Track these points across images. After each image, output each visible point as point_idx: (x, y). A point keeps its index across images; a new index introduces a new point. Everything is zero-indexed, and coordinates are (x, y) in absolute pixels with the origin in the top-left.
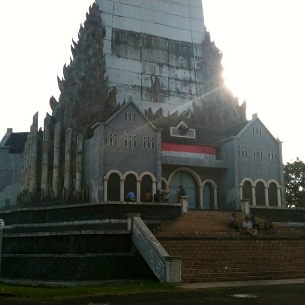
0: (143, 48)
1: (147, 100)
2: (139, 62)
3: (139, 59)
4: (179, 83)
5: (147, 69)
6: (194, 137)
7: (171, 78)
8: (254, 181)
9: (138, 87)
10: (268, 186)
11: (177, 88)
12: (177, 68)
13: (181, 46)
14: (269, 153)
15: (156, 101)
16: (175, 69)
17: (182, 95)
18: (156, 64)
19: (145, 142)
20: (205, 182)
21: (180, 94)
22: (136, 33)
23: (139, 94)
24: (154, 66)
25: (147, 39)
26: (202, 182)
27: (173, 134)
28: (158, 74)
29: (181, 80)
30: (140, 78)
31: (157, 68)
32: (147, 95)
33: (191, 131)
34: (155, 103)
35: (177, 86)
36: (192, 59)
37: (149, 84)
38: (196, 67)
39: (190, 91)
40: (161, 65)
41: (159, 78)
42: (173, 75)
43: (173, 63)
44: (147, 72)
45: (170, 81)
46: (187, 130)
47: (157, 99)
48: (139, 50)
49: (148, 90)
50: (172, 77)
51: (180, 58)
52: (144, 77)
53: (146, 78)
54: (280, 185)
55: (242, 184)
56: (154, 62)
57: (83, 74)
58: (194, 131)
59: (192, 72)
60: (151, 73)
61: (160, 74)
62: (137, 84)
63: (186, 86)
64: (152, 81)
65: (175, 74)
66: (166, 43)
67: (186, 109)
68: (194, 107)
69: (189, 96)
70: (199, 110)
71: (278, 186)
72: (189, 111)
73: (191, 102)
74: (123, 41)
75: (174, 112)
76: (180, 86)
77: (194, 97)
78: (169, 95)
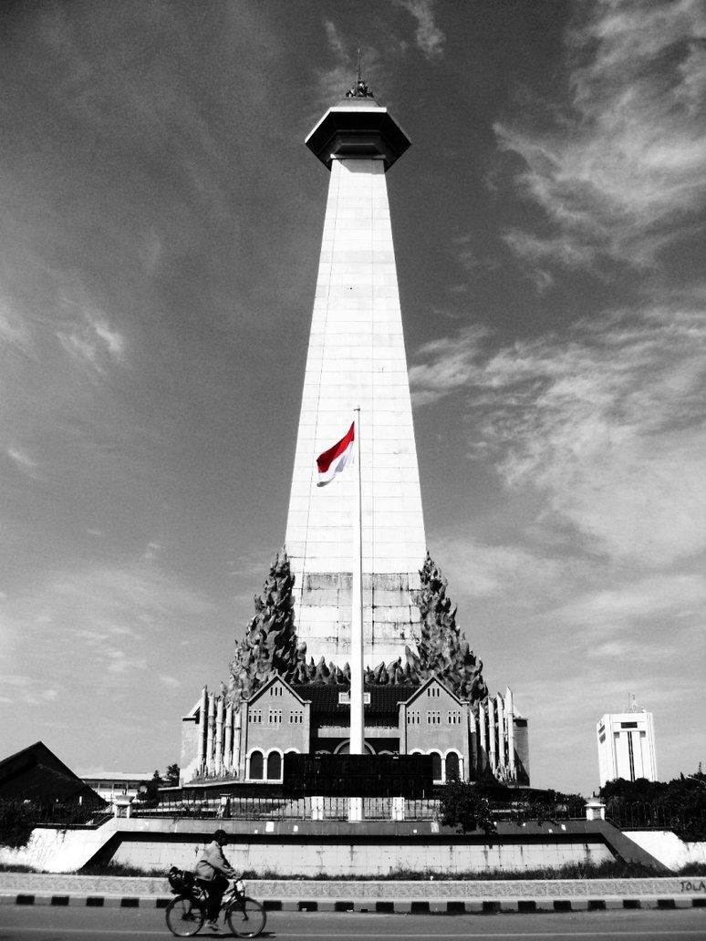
0: (340, 591)
1: (344, 653)
2: (336, 608)
3: (335, 604)
4: (388, 626)
5: (345, 615)
6: (369, 702)
7: (377, 622)
8: (426, 752)
9: (334, 638)
10: (445, 757)
11: (384, 634)
12: (385, 607)
13: (390, 579)
14: (450, 718)
16: (382, 610)
17: (390, 641)
19: (292, 717)
21: (388, 639)
22: (333, 574)
25: (347, 578)
27: (342, 701)
29: (390, 623)
30: (336, 627)
33: (366, 696)
35: (384, 631)
36: (406, 593)
37: (347, 634)
38: (411, 603)
39: (403, 635)
42: (379, 618)
43: (379, 602)
44: (345, 619)
45: (375, 626)
48: (336, 594)
49: (345, 641)
50: (379, 620)
51: (390, 594)
52: (341, 625)
53: (344, 627)
54: (462, 754)
59: (406, 610)
62: (332, 635)
63: (396, 629)
65: (383, 615)
66: (371, 579)
67: (397, 659)
68: (407, 655)
69: (401, 641)
70: (415, 658)
71: (460, 756)
72: (400, 660)
73: (403, 650)
74: (317, 586)
75: (379, 664)
76: (389, 630)
77: (408, 642)
78: (373, 643)
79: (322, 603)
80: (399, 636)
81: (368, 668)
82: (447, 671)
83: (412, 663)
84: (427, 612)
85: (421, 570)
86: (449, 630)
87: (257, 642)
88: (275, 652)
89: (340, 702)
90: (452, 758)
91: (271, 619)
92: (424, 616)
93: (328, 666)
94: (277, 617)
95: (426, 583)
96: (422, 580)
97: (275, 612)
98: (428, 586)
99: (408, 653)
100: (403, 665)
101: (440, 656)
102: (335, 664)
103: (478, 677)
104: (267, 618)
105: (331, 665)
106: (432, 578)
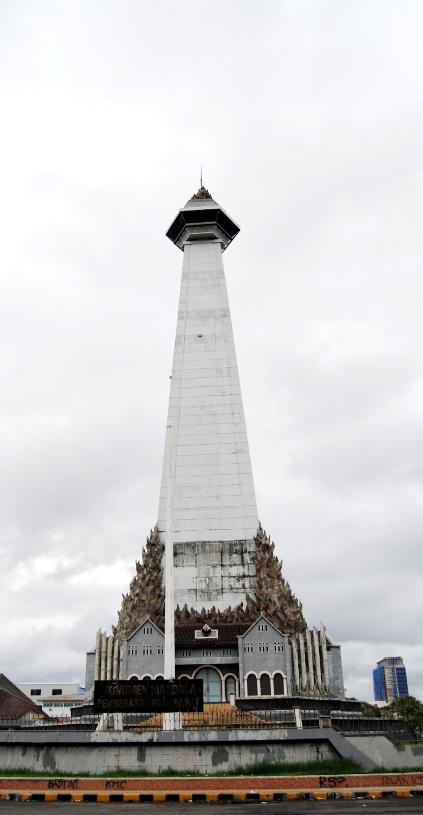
0: (197, 555)
1: (202, 600)
2: (195, 568)
3: (194, 565)
4: (232, 579)
5: (201, 572)
6: (217, 637)
7: (225, 577)
8: (258, 673)
9: (193, 590)
10: (273, 677)
11: (230, 585)
12: (230, 566)
13: (234, 545)
14: (275, 647)
15: (209, 600)
16: (229, 568)
17: (235, 590)
18: (210, 567)
19: (159, 650)
20: (226, 676)
21: (233, 589)
22: (192, 543)
23: (194, 595)
24: (208, 569)
25: (202, 545)
26: (224, 676)
27: (197, 637)
28: (211, 575)
29: (234, 577)
30: (195, 582)
31: (211, 570)
32: (201, 596)
33: (214, 632)
34: (209, 602)
35: (230, 583)
36: (245, 555)
37: (203, 586)
38: (249, 562)
39: (243, 585)
40: (214, 566)
41: (212, 578)
42: (226, 574)
43: (226, 562)
44: (202, 576)
45: (223, 580)
46: (210, 631)
47: (210, 598)
48: (195, 557)
49: (202, 591)
50: (226, 575)
51: (234, 556)
52: (199, 580)
53: (201, 581)
54: (286, 674)
55: (246, 678)
56: (208, 565)
57: (137, 591)
58: (217, 631)
59: (245, 567)
60: (205, 576)
61: (214, 574)
62: (192, 588)
63: (239, 581)
64: (206, 583)
65: (229, 572)
66: (220, 545)
67: (239, 603)
68: (247, 600)
69: (242, 590)
70: (253, 602)
71: (284, 676)
72: (242, 604)
73: (244, 596)
74: (180, 551)
75: (227, 607)
76: (233, 582)
77: (248, 590)
78: (222, 592)
79: (184, 565)
80: (241, 586)
81: (218, 611)
82: (275, 612)
83: (251, 605)
84: (261, 568)
85: (256, 537)
86: (276, 581)
87: (137, 595)
88: (150, 601)
89: (196, 637)
90: (278, 677)
91: (147, 578)
92: (258, 571)
93: (189, 610)
94: (152, 576)
95: (259, 547)
96: (256, 544)
97: (149, 572)
98: (260, 549)
99: (248, 598)
100: (244, 608)
101: (270, 600)
102: (195, 609)
103: (299, 615)
104: (144, 577)
105: (192, 609)
106: (263, 543)
